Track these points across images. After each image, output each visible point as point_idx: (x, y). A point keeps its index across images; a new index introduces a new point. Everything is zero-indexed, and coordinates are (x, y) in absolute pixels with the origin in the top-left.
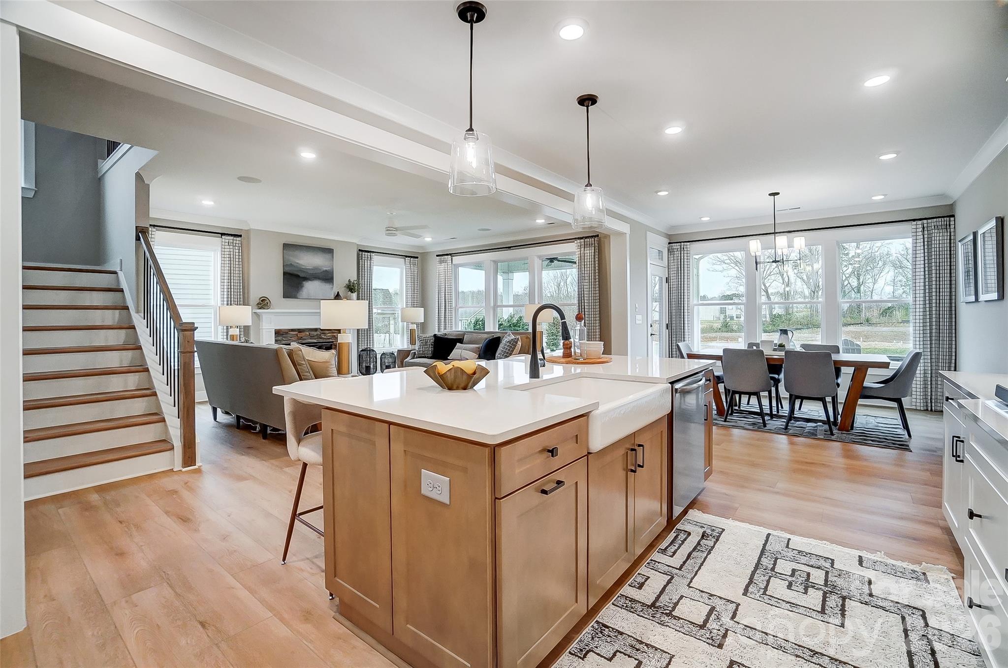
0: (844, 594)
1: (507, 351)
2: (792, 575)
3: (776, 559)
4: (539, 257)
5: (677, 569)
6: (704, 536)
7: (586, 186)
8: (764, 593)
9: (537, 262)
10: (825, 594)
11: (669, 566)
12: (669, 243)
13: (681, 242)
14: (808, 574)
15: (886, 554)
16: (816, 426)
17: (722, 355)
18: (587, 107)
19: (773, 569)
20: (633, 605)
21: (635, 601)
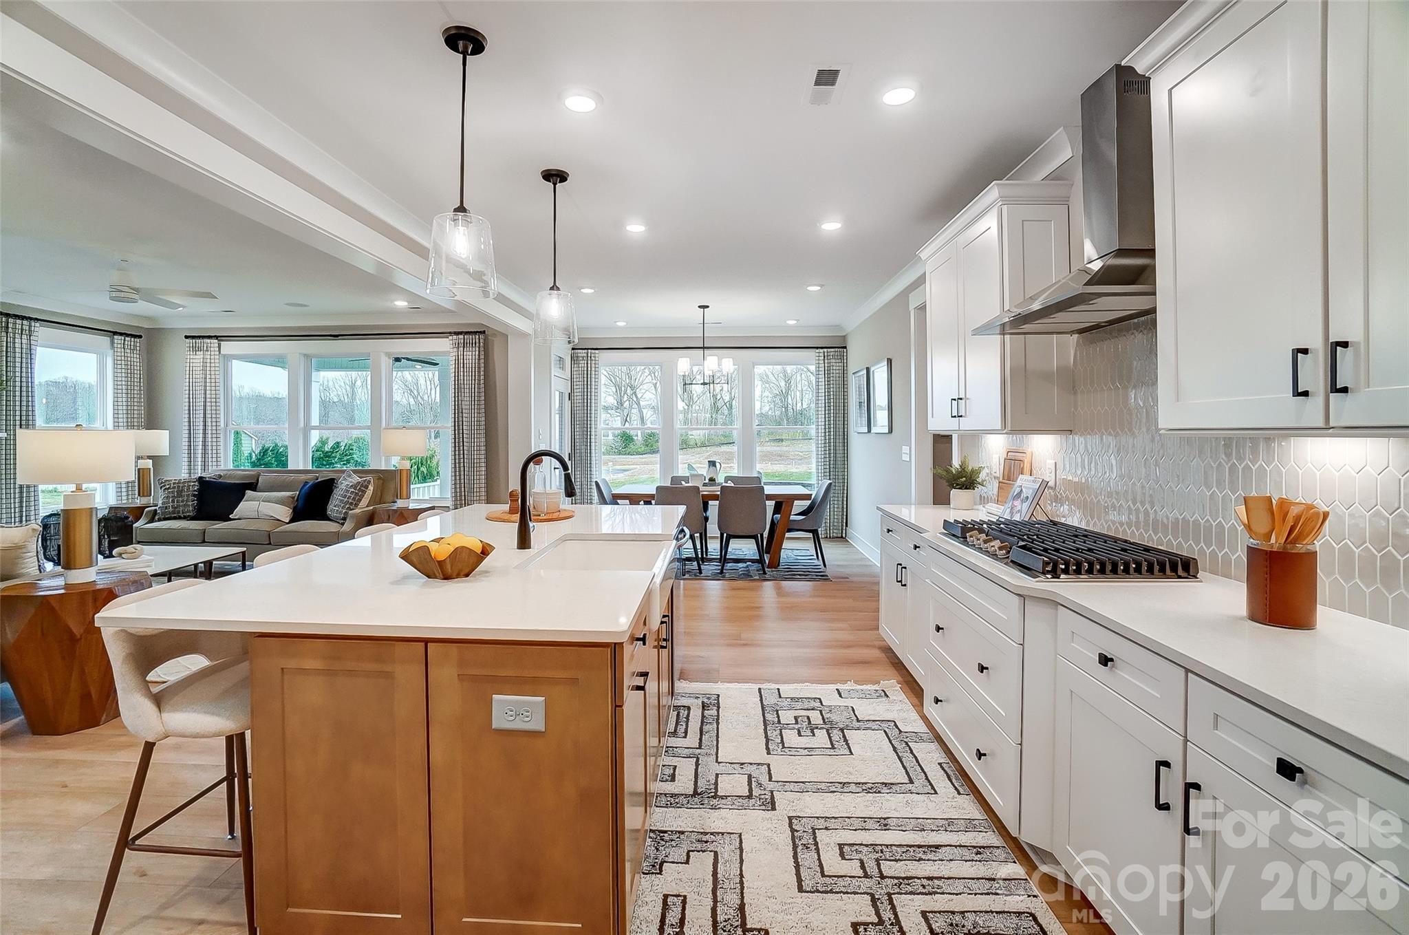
0: (841, 726)
1: (350, 501)
2: (797, 723)
3: (777, 711)
4: (388, 355)
5: (697, 748)
6: (704, 707)
7: (552, 289)
8: (783, 747)
9: (386, 363)
10: (828, 731)
11: (688, 748)
12: (573, 349)
13: (588, 349)
14: (808, 718)
15: (856, 682)
16: (747, 567)
17: (655, 493)
18: (555, 184)
19: (779, 722)
20: (676, 800)
21: (676, 795)
